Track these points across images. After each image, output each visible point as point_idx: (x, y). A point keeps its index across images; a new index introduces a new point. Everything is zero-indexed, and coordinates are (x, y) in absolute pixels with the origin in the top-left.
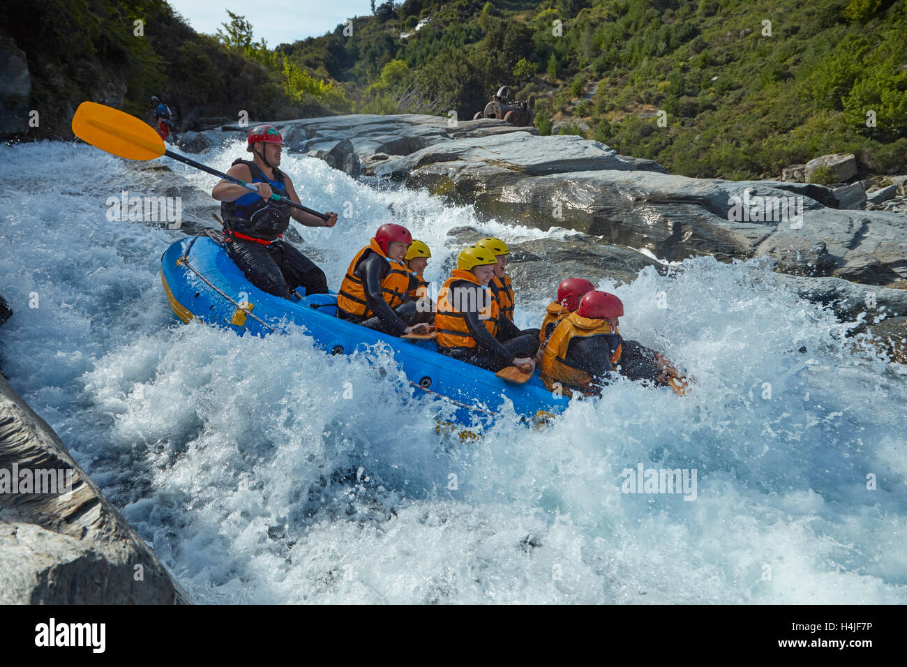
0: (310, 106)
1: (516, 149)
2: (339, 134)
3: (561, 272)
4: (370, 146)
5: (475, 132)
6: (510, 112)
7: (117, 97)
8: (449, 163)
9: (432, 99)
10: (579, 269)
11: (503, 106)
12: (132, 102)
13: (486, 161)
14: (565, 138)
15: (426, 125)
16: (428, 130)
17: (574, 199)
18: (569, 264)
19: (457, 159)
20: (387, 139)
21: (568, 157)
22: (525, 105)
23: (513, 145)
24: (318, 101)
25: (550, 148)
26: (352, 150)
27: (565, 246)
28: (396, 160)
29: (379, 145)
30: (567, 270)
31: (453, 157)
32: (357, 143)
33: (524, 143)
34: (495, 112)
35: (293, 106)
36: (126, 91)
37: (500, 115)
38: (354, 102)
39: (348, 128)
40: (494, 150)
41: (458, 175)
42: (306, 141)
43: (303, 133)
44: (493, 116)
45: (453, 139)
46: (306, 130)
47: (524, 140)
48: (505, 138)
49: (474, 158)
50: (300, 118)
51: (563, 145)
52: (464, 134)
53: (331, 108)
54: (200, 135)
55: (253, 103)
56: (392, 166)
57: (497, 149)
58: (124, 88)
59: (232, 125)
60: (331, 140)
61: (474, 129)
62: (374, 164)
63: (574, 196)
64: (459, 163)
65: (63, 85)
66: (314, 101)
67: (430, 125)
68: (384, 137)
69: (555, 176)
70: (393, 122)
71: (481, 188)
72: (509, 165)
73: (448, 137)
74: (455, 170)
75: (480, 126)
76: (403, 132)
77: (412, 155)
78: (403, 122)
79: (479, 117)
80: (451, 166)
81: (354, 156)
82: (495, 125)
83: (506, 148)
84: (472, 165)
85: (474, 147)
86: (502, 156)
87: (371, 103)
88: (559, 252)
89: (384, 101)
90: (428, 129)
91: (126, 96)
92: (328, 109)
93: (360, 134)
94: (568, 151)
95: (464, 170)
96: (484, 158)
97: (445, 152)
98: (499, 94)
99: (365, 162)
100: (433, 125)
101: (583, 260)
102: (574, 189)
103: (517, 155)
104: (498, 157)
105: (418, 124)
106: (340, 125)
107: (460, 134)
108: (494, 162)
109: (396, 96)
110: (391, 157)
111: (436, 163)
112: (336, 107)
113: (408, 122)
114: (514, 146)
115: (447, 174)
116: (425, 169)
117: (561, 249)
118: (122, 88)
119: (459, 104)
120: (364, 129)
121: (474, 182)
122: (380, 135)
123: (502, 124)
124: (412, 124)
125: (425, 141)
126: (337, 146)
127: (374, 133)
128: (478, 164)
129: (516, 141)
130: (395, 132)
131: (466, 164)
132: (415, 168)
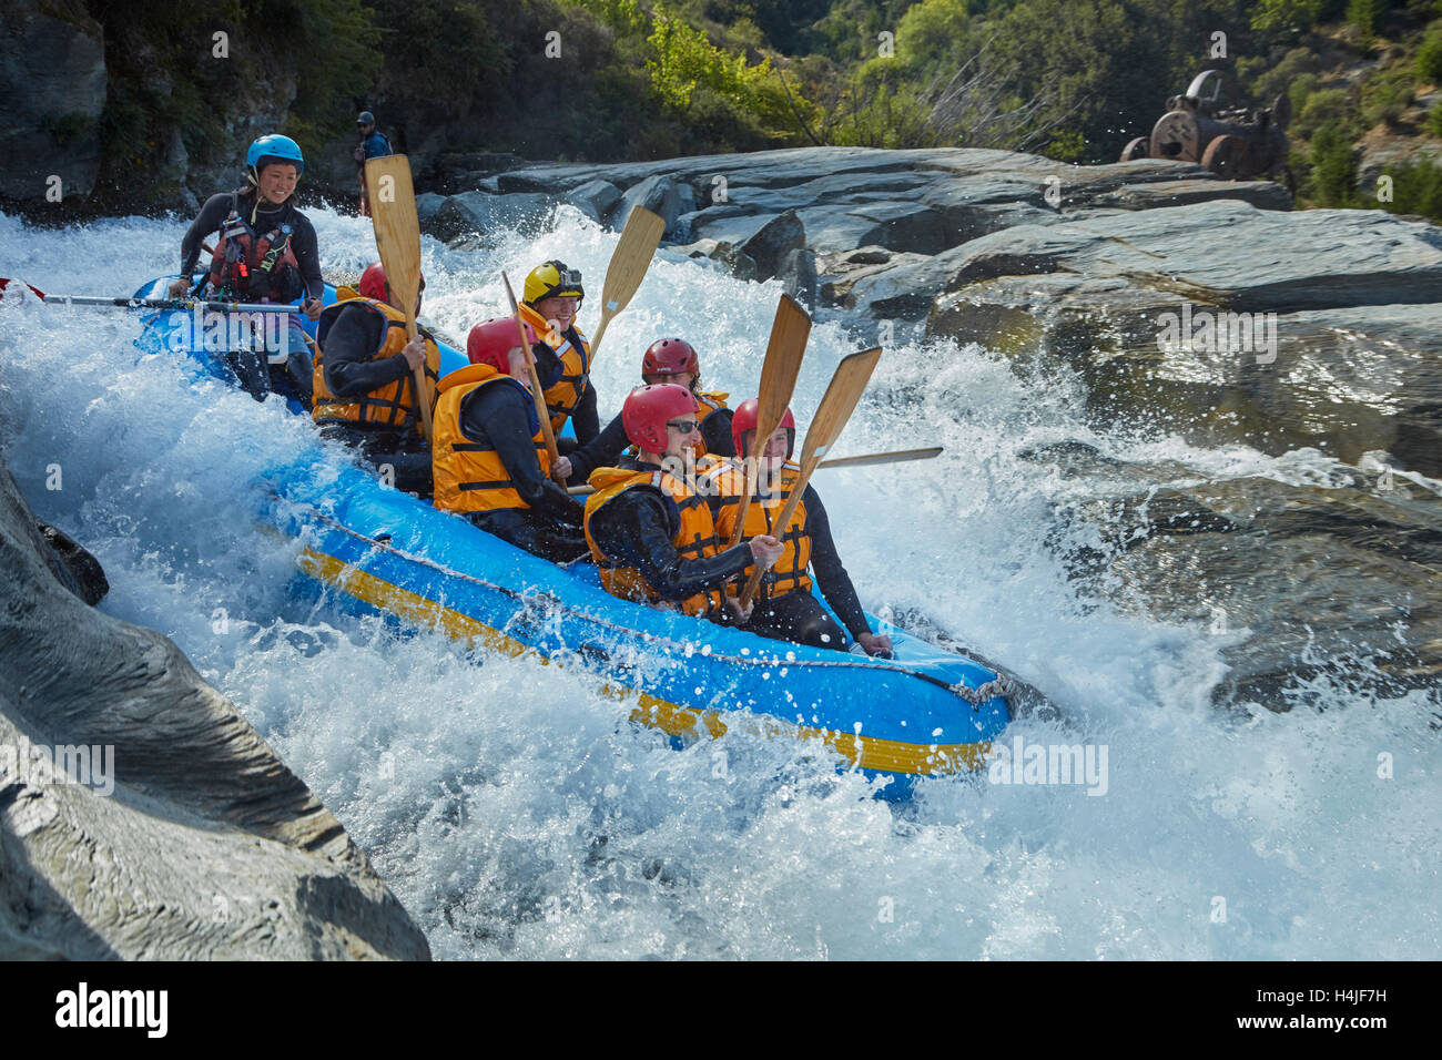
0: (711, 119)
1: (1208, 245)
2: (775, 197)
3: (1287, 564)
4: (847, 228)
5: (1115, 194)
6: (1223, 137)
7: (274, 113)
8: (1033, 280)
9: (1026, 95)
10: (1338, 556)
11: (1203, 121)
12: (303, 121)
13: (1129, 276)
14: (1343, 218)
15: (991, 175)
16: (997, 189)
17: (1349, 377)
18: (1309, 543)
19: (1054, 269)
20: (891, 212)
21: (1341, 269)
22: (1265, 118)
23: (1203, 235)
24: (732, 106)
25: (1296, 244)
26: (799, 240)
27: (1306, 497)
28: (909, 268)
29: (871, 226)
30: (1304, 559)
31: (1046, 263)
32: (814, 221)
33: (1230, 231)
34: (1180, 138)
35: (671, 120)
36: (294, 97)
37: (1192, 146)
38: (820, 110)
39: (798, 181)
40: (1150, 248)
41: (1053, 311)
42: (692, 215)
43: (687, 192)
44: (1172, 151)
45: (1058, 211)
46: (696, 185)
47: (1232, 222)
48: (1183, 216)
49: (1101, 268)
50: (683, 154)
51: (1333, 237)
52: (1088, 198)
53: (761, 124)
54: (450, 203)
55: (575, 115)
56: (894, 281)
57: (1159, 246)
58: (291, 91)
59: (522, 173)
60: (753, 211)
61: (1117, 187)
62: (852, 276)
63: (1349, 370)
64: (1061, 280)
65: (168, 92)
66: (722, 108)
67: (1001, 176)
68: (884, 207)
69: (1305, 316)
70: (910, 166)
71: (1110, 341)
72: (1186, 286)
73: (1045, 206)
74: (1047, 297)
75: (1132, 178)
76: (932, 194)
77: (947, 254)
78: (932, 167)
79: (1137, 154)
80: (1039, 286)
81: (802, 257)
82: (1170, 176)
83: (1181, 242)
84: (1090, 284)
85: (1101, 239)
86: (1169, 264)
87: (864, 111)
88: (1289, 512)
89: (897, 104)
90: (996, 187)
91: (292, 107)
92: (755, 127)
93: (825, 198)
94: (1343, 253)
95: (1070, 298)
96: (1124, 267)
97: (1025, 251)
98: (1192, 91)
99: (830, 268)
100: (1009, 176)
101: (1349, 535)
102: (1351, 351)
103: (1207, 262)
104: (1159, 265)
105: (970, 174)
106: (778, 175)
107: (1080, 199)
108: (1148, 279)
109: (929, 91)
110: (896, 258)
111: (1002, 279)
112: (774, 121)
113: (946, 169)
114: (1205, 238)
115: (1027, 307)
116: (974, 293)
117: (1293, 504)
118: (287, 91)
119: (1098, 105)
120: (835, 185)
121: (1095, 327)
122: (874, 200)
123: (1190, 174)
124: (956, 173)
125: (986, 215)
126: (766, 229)
127: (860, 195)
128: (1108, 283)
129: (1211, 224)
130: (912, 193)
131: (1077, 281)
132: (950, 288)
